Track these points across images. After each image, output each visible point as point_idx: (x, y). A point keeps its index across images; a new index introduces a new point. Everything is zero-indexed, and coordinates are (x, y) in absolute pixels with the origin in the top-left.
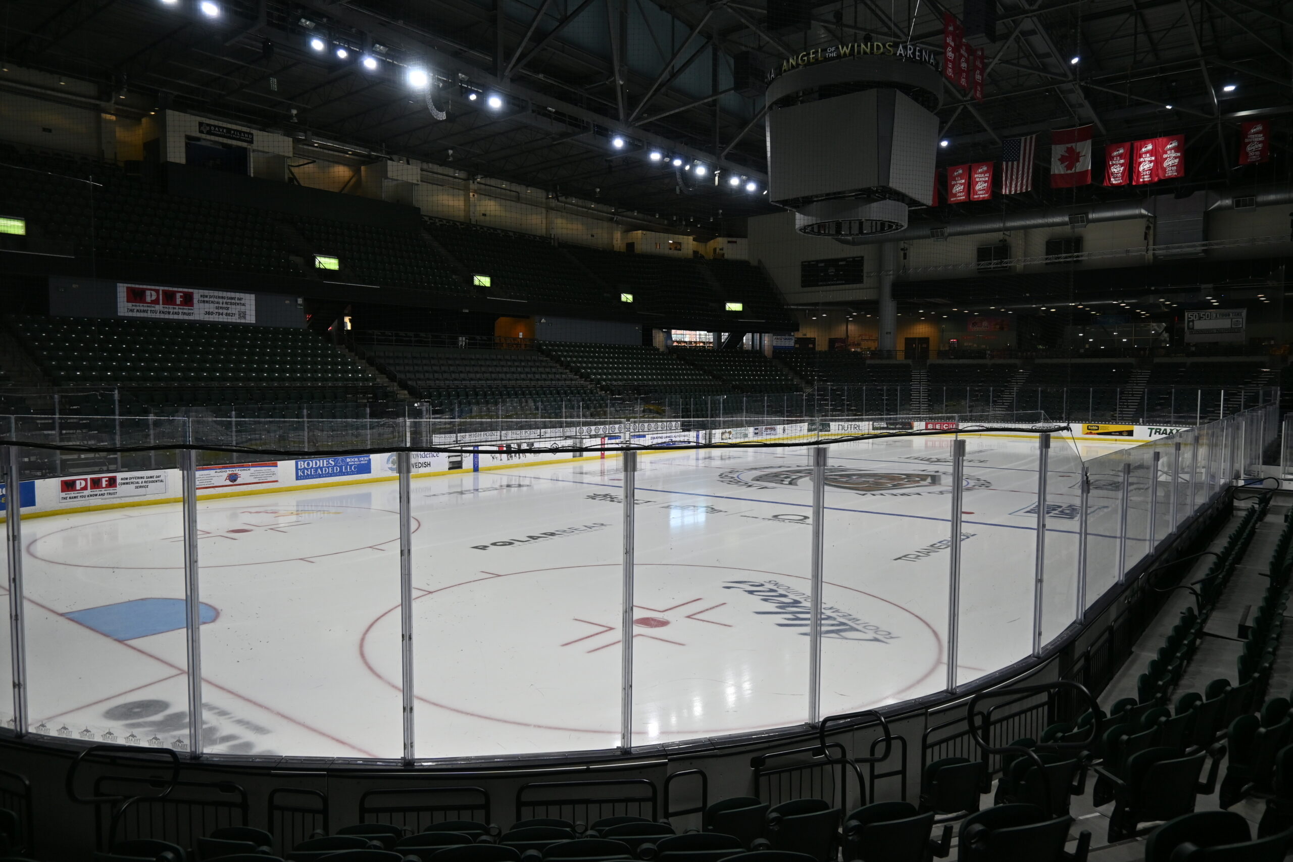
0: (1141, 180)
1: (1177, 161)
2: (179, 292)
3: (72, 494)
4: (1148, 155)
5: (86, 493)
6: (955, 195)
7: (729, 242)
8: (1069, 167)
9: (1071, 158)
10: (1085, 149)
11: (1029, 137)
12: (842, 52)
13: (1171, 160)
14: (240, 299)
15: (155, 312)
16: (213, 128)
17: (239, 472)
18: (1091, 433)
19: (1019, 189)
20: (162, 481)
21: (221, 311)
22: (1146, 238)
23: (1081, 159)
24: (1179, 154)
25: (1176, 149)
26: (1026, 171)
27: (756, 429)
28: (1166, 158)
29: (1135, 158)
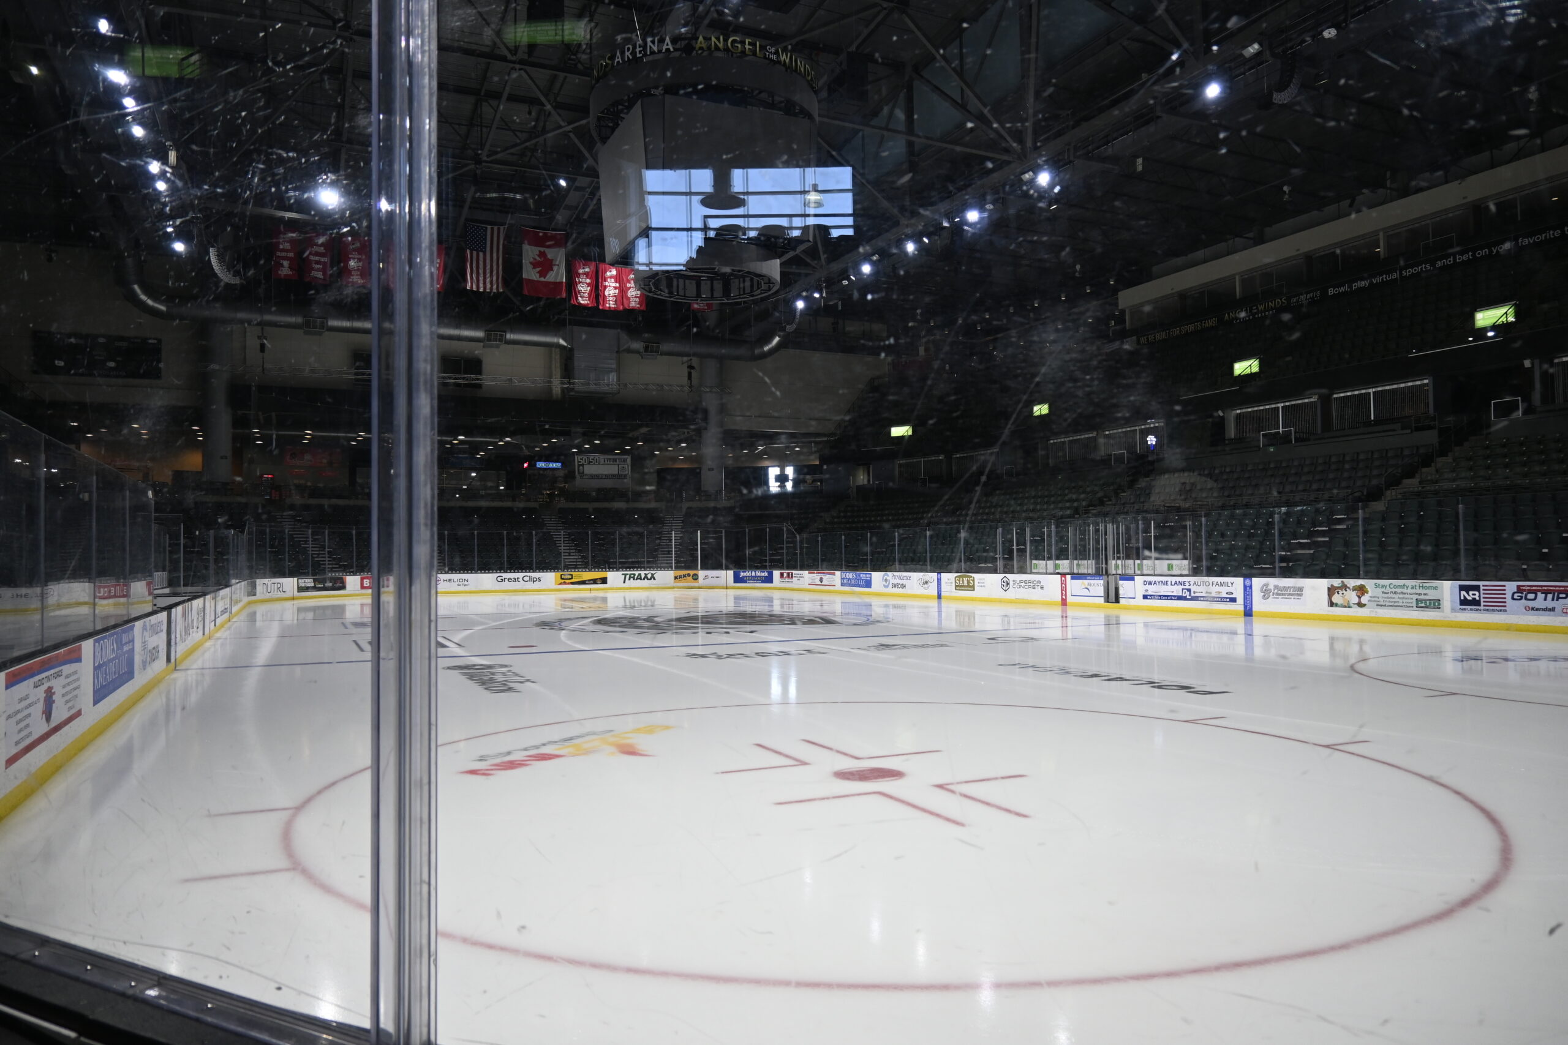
0: (608, 305)
1: (638, 293)
4: (613, 280)
8: (543, 274)
9: (544, 264)
10: (558, 256)
11: (496, 228)
13: (633, 291)
18: (565, 583)
19: (488, 286)
23: (555, 268)
26: (494, 265)
28: (630, 288)
29: (600, 280)
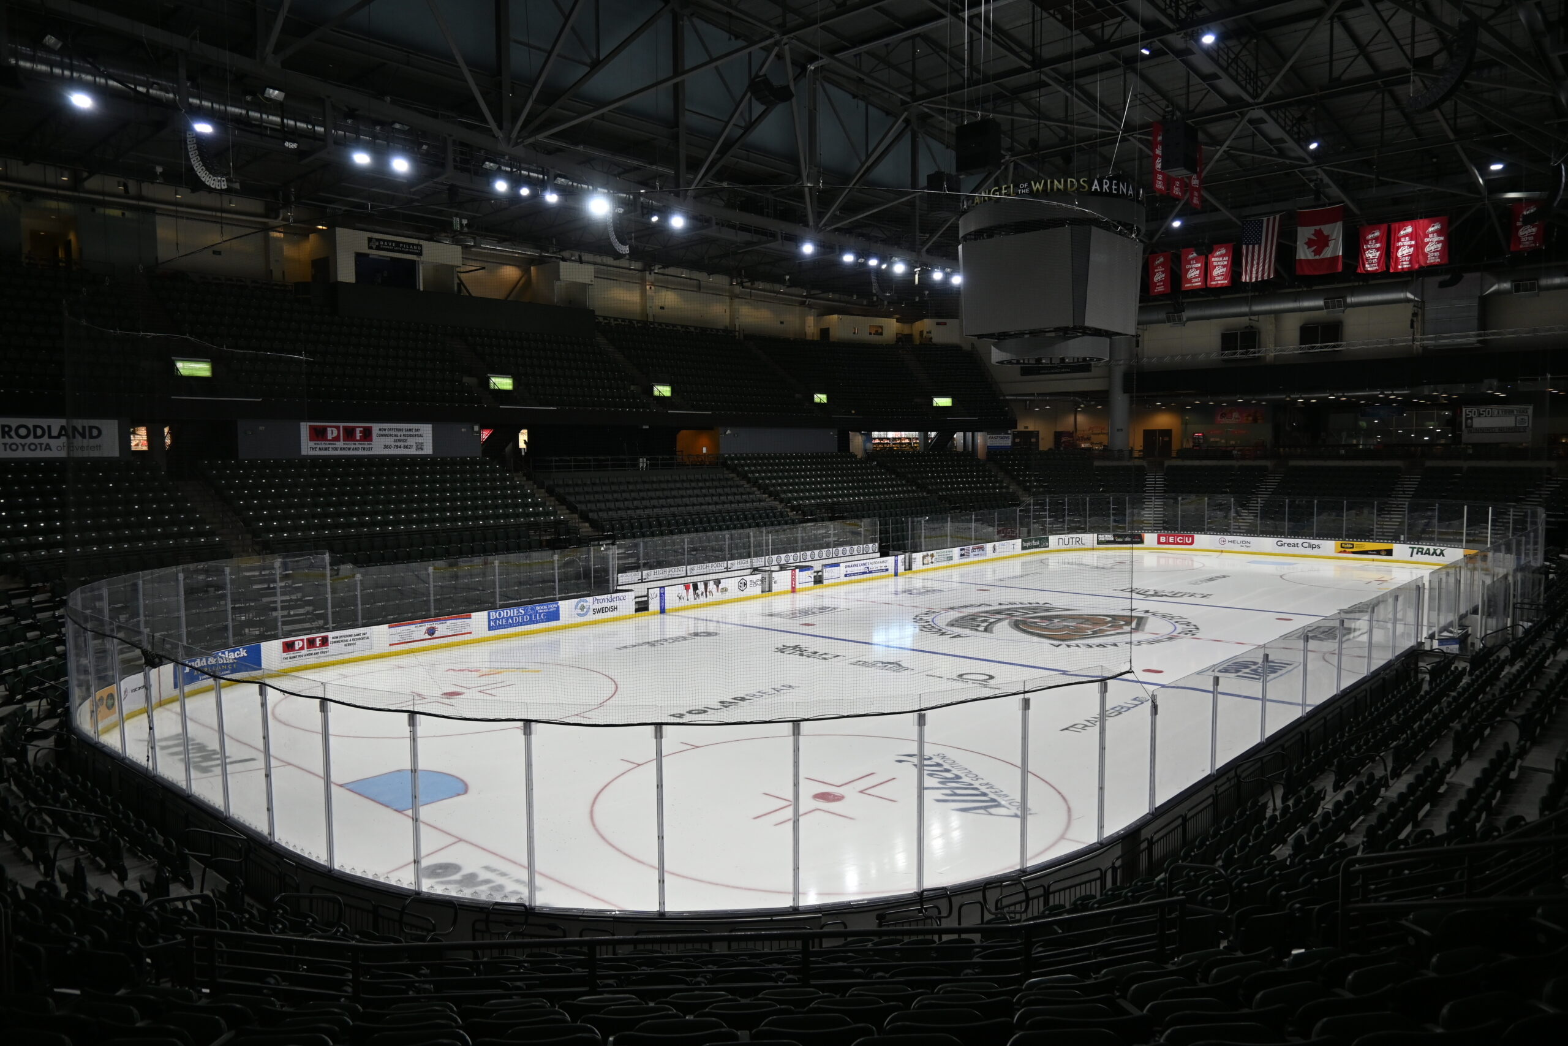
0: (1400, 267)
1: (1440, 245)
2: (359, 427)
3: (292, 654)
4: (1407, 239)
5: (303, 652)
6: (1190, 281)
7: (938, 324)
8: (1317, 252)
9: (1320, 242)
10: (1336, 232)
11: (1271, 218)
12: (1035, 189)
13: (1433, 245)
14: (417, 430)
15: (335, 449)
16: (382, 243)
17: (437, 626)
18: (1345, 552)
19: (1260, 276)
20: (367, 638)
21: (399, 444)
22: (1412, 326)
23: (1332, 244)
24: (1442, 238)
25: (1439, 233)
26: (1268, 256)
27: (962, 550)
28: (1428, 243)
29: (1392, 242)
